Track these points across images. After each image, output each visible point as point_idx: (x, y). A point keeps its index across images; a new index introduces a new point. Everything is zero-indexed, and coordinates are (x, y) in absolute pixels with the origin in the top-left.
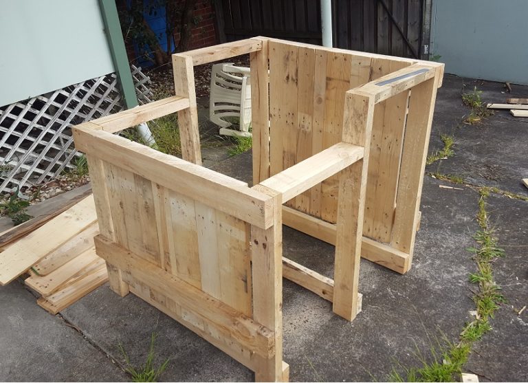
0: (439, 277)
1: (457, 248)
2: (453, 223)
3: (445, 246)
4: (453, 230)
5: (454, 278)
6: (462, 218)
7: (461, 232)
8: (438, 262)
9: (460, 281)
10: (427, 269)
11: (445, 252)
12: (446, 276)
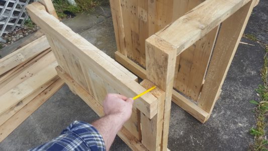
0: (227, 128)
1: (244, 100)
2: (244, 76)
3: (235, 97)
4: (243, 83)
5: (237, 129)
6: (251, 71)
7: (248, 85)
8: (229, 113)
9: (241, 132)
10: (220, 118)
11: (235, 103)
12: (232, 126)
